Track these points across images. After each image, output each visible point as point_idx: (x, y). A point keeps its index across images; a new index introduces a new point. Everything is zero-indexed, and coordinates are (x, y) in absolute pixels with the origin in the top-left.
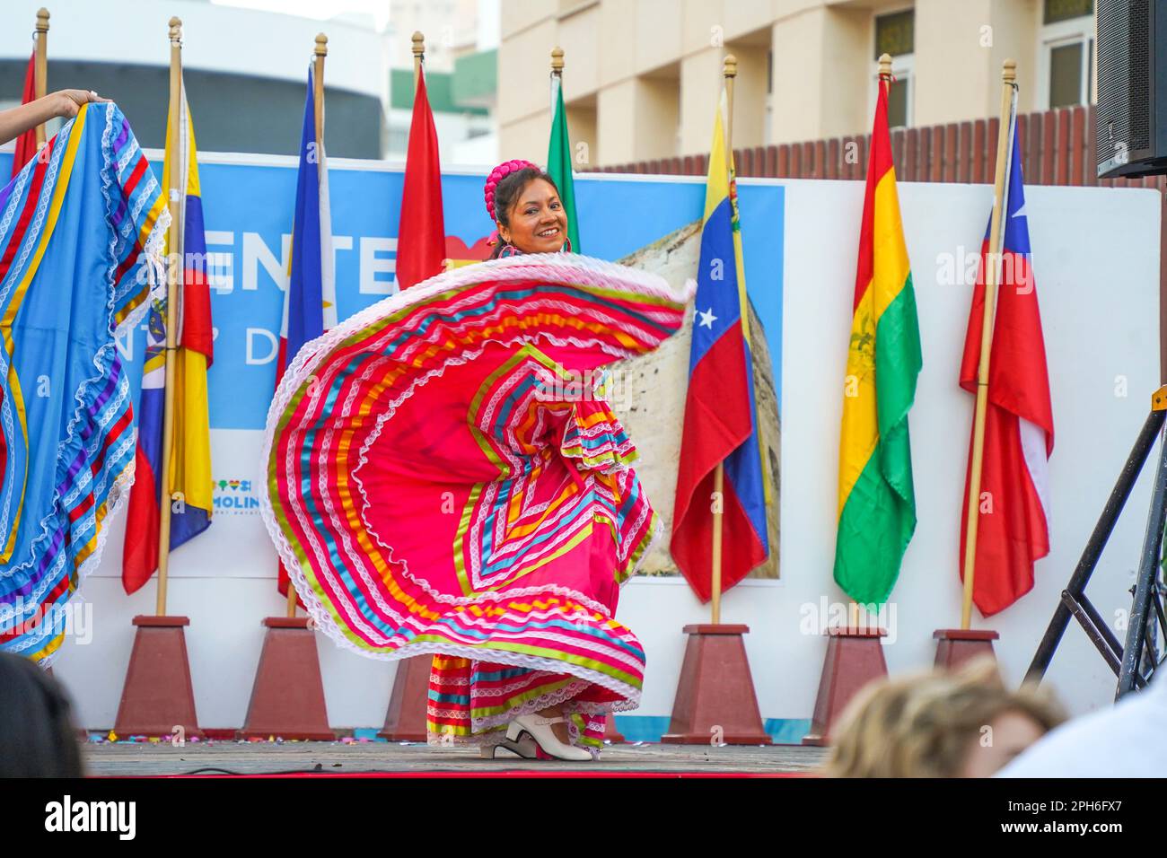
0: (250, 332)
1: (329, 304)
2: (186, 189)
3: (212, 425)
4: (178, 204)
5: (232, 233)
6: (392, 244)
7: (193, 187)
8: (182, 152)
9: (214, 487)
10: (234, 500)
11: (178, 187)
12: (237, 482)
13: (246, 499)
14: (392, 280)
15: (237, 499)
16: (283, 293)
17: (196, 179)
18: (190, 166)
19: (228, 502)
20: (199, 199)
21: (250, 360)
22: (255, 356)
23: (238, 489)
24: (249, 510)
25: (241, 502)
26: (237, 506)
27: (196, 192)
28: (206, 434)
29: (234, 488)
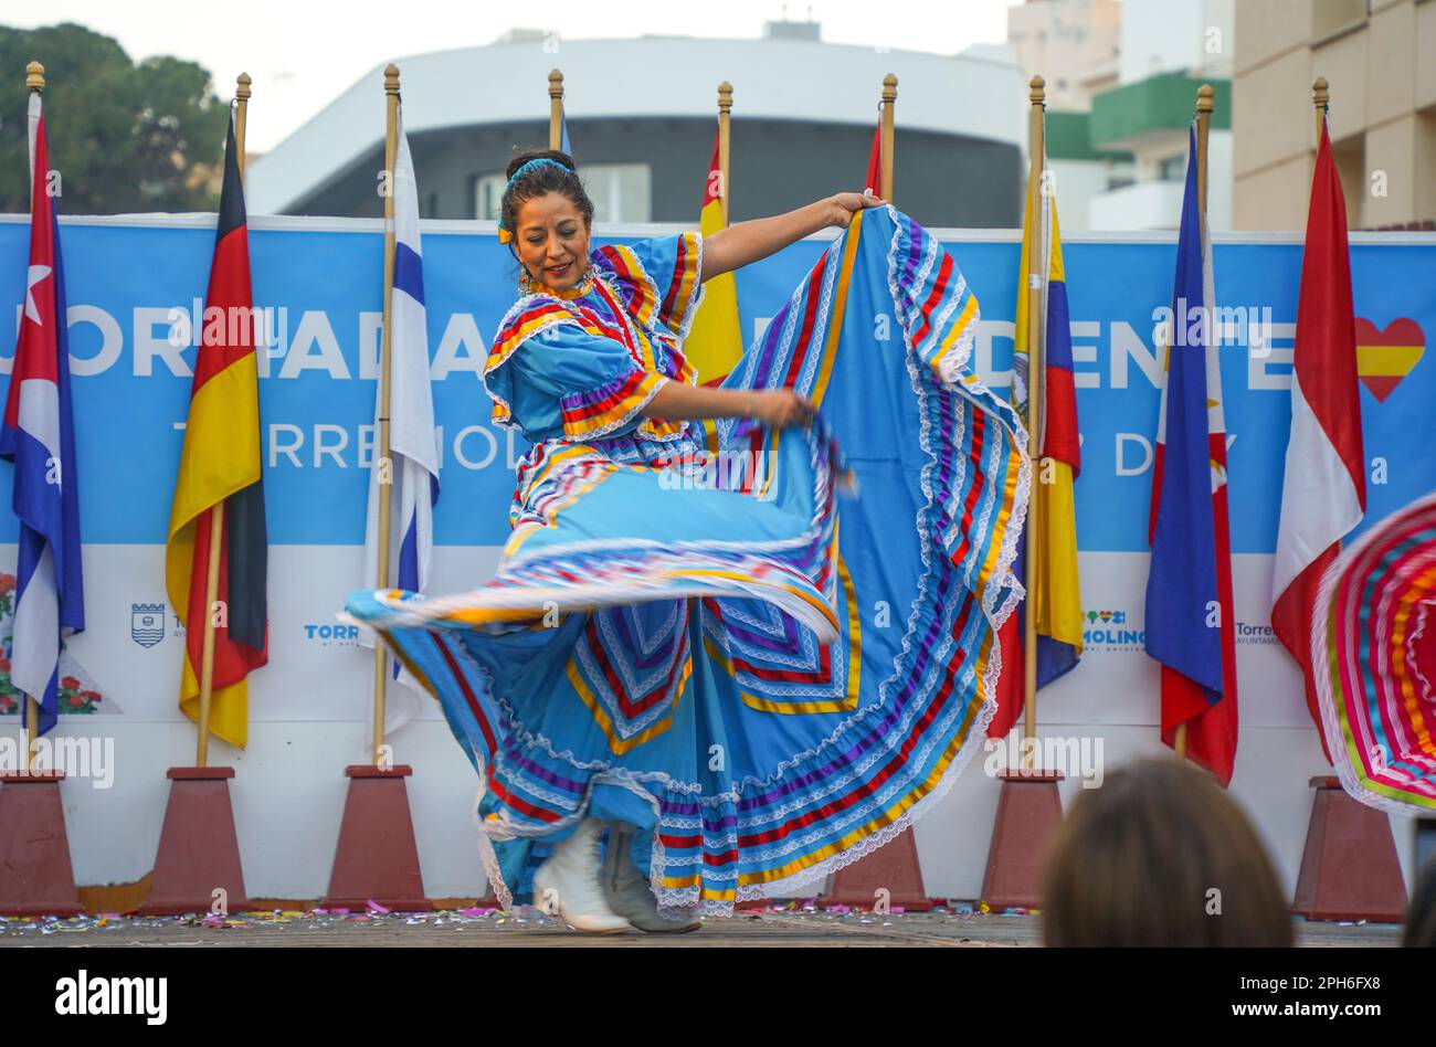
0: (1120, 438)
1: (1215, 404)
2: (1048, 273)
3: (1080, 548)
4: (1040, 292)
5: (1098, 323)
6: (1289, 330)
7: (1057, 271)
8: (1044, 230)
9: (1084, 620)
10: (1105, 634)
11: (1039, 272)
12: (1109, 613)
13: (1120, 633)
14: (1291, 373)
15: (1109, 633)
16: (1160, 391)
17: (1059, 263)
18: (1053, 247)
19: (1099, 637)
20: (1063, 285)
21: (1120, 471)
22: (1125, 466)
23: (1110, 621)
24: (1123, 645)
25: (1114, 636)
26: (1110, 641)
27: (1060, 277)
28: (1073, 559)
29: (1106, 620)
